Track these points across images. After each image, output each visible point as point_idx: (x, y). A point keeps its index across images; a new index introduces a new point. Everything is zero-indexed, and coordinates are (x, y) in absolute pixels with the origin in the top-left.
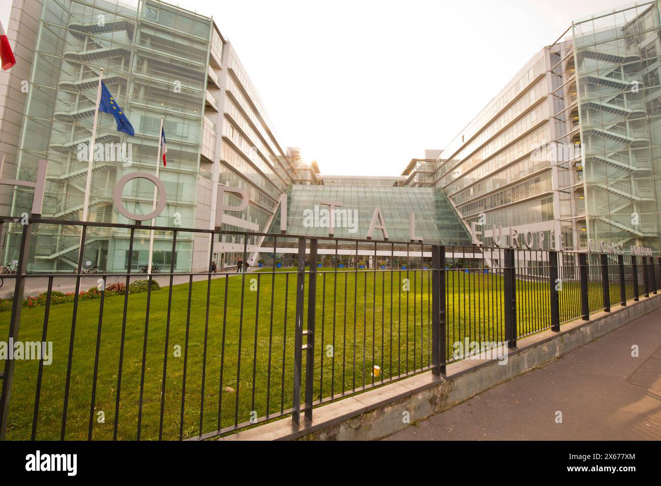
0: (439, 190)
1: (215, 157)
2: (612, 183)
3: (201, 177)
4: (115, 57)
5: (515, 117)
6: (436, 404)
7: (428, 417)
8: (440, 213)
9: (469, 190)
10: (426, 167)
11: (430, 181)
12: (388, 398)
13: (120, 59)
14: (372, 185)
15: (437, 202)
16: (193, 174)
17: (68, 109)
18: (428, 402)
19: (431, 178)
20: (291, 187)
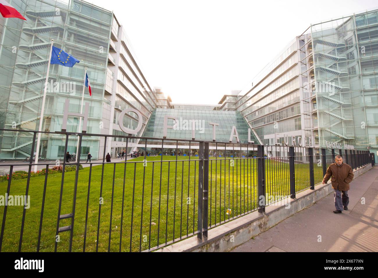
0: (239, 112)
1: (113, 92)
2: (331, 110)
3: (104, 103)
4: (54, 31)
5: (281, 73)
6: (261, 228)
7: (258, 235)
8: (239, 125)
9: (256, 113)
10: (232, 100)
11: (234, 107)
12: (241, 225)
13: (57, 33)
14: (202, 109)
15: (238, 119)
16: (100, 102)
17: (24, 61)
18: (258, 227)
19: (235, 106)
20: (155, 110)
